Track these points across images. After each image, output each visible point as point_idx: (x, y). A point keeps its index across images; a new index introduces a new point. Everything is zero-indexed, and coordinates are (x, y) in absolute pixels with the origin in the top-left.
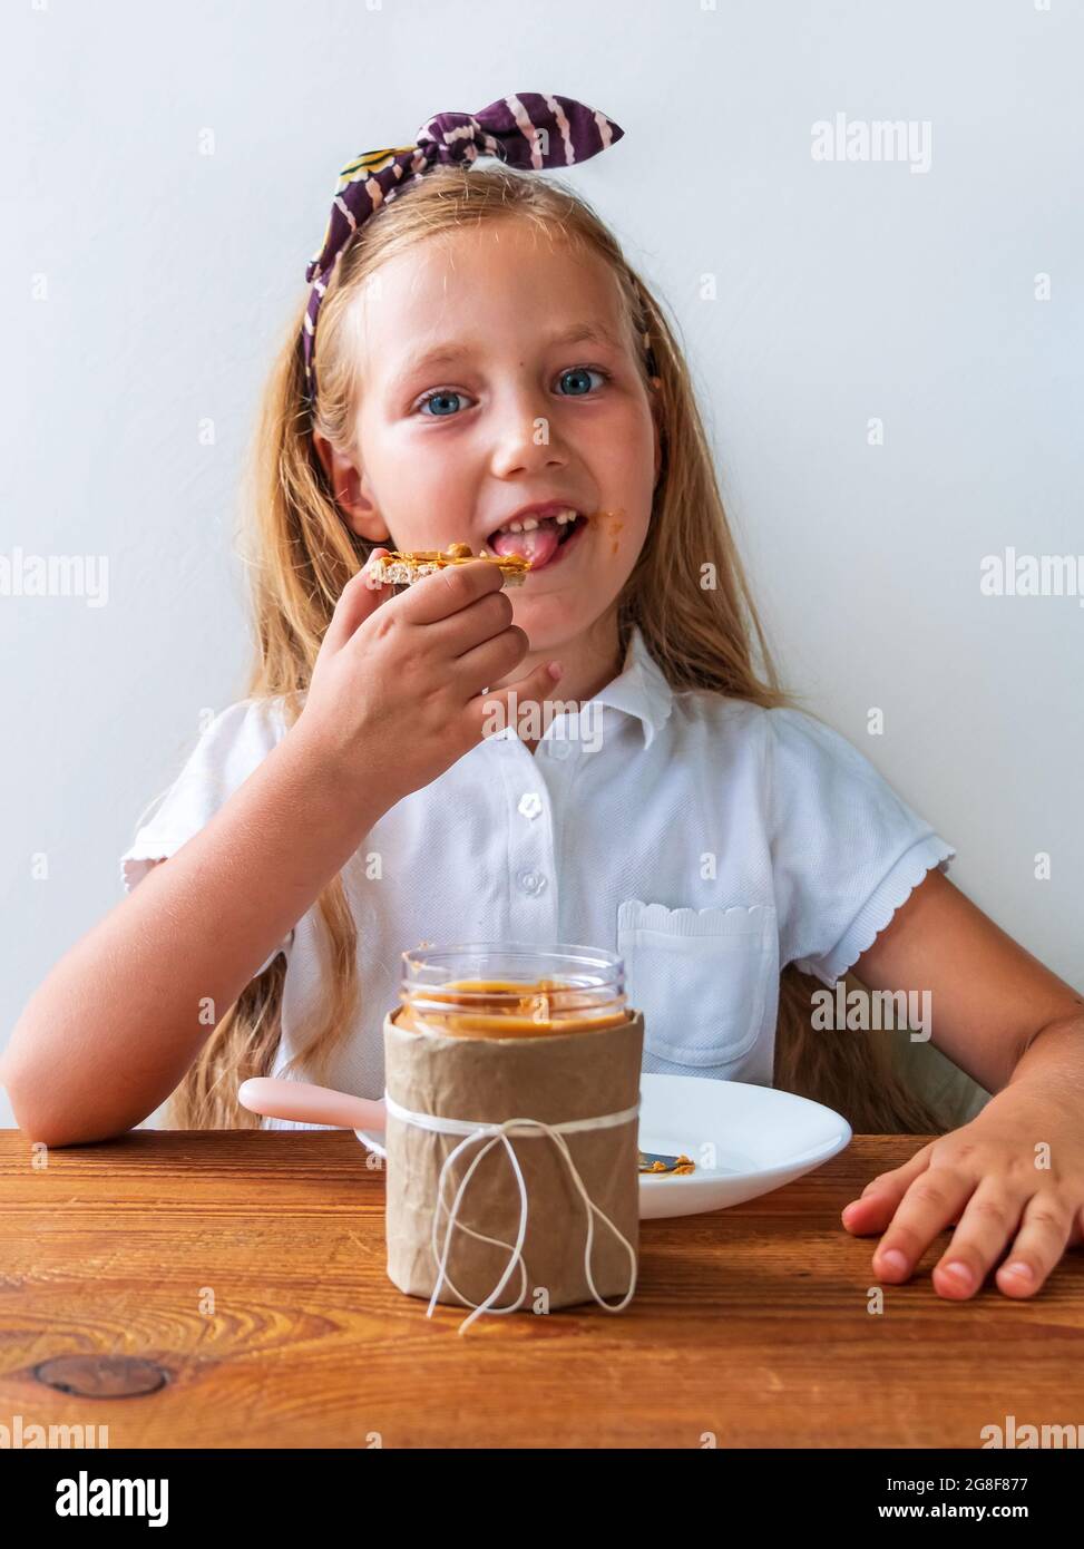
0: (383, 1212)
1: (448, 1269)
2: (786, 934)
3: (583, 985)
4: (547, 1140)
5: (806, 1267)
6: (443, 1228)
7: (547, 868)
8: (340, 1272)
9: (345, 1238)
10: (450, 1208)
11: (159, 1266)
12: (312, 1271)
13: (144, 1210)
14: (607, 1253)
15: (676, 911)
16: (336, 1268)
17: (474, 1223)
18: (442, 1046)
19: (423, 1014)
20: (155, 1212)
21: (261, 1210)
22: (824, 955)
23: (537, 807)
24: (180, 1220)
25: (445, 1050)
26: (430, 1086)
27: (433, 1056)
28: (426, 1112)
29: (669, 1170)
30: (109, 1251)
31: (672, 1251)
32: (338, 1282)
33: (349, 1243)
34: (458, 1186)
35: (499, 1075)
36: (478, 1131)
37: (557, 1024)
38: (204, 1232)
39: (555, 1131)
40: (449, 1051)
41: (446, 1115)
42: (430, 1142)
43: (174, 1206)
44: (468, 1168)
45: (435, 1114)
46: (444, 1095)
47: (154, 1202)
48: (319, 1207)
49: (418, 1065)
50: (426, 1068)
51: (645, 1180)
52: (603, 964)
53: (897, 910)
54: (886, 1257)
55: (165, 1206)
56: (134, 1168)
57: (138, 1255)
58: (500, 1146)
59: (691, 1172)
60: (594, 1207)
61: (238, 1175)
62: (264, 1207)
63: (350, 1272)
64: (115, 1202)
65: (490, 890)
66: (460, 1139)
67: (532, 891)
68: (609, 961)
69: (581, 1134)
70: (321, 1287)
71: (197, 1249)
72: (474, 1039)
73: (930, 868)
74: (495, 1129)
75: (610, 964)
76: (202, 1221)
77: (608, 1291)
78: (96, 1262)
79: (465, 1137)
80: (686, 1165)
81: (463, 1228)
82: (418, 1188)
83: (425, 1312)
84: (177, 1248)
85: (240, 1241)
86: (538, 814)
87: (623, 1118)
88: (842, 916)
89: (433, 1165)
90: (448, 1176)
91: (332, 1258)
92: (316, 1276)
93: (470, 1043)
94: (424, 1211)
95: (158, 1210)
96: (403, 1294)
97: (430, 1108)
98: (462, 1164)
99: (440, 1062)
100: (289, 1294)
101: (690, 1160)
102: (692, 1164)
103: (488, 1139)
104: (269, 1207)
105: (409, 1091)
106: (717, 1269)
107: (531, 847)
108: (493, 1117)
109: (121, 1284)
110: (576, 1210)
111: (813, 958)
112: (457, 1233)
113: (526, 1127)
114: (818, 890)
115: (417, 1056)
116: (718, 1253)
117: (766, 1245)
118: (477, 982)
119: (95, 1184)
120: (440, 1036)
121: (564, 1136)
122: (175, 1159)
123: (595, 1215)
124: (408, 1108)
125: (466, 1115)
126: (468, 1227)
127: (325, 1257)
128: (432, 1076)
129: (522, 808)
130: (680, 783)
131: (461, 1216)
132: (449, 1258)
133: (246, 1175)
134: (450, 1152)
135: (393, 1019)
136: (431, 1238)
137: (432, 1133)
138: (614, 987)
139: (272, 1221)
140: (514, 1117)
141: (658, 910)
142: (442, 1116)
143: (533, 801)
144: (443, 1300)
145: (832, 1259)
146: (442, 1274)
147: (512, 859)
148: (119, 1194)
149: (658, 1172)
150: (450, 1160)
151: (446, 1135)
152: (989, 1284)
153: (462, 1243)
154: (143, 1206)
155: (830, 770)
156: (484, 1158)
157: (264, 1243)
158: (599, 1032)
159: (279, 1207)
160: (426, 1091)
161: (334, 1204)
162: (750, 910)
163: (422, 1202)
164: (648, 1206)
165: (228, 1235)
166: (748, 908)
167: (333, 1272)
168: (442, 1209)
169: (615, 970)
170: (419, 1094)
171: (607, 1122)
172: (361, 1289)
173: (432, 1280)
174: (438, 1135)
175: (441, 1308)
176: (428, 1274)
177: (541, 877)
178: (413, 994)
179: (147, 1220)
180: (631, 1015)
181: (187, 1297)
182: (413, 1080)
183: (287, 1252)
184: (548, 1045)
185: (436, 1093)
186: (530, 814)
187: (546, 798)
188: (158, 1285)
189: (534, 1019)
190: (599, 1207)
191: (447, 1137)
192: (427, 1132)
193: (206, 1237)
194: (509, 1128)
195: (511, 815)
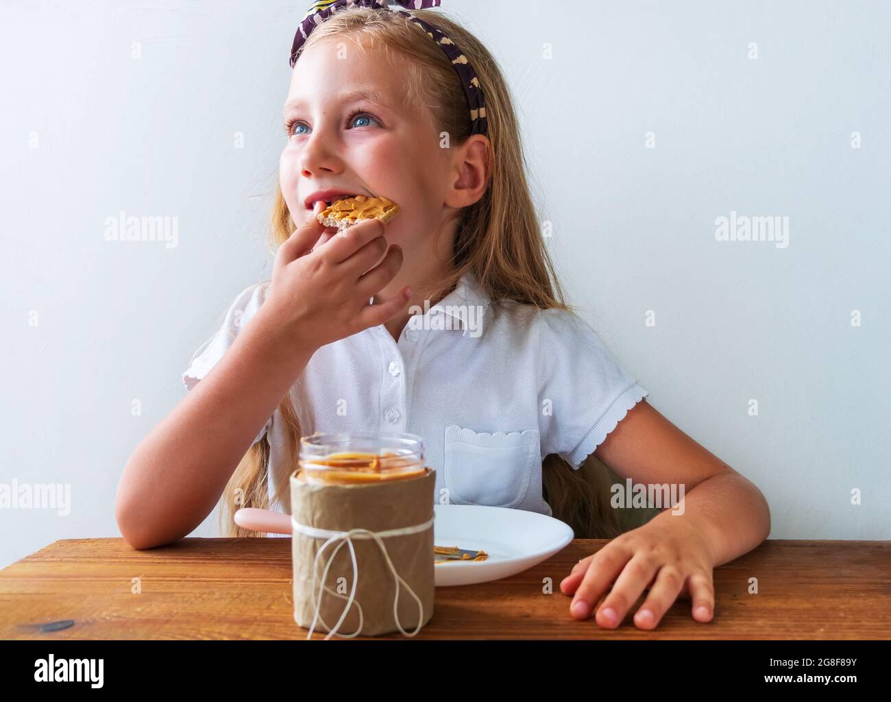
0: (292, 582)
1: (321, 612)
3: (398, 454)
4: (373, 541)
5: (529, 612)
6: (317, 590)
7: (401, 407)
8: (269, 615)
9: (280, 596)
10: (321, 579)
11: (172, 612)
12: (255, 614)
13: (178, 581)
14: (407, 606)
15: (479, 434)
16: (268, 613)
18: (316, 489)
19: (310, 471)
20: (184, 582)
21: (242, 581)
22: (569, 453)
23: (397, 370)
24: (195, 587)
26: (311, 512)
27: (312, 494)
28: (308, 525)
29: (472, 559)
30: (149, 604)
31: (458, 603)
32: (267, 620)
33: (282, 599)
34: (325, 566)
35: (346, 506)
36: (335, 536)
37: (384, 475)
38: (205, 593)
39: (377, 536)
40: (319, 491)
41: (319, 527)
42: (311, 543)
43: (195, 579)
44: (330, 557)
45: (313, 525)
46: (318, 516)
47: (185, 577)
49: (305, 499)
50: (308, 501)
51: (440, 565)
52: (412, 442)
53: (618, 422)
54: (576, 606)
55: (191, 579)
56: (182, 559)
57: (163, 606)
58: (346, 546)
59: (484, 559)
60: (401, 580)
61: (237, 562)
62: (244, 579)
64: (164, 577)
66: (325, 540)
67: (392, 420)
68: (416, 440)
69: (393, 538)
70: (256, 623)
71: (197, 602)
72: (334, 485)
74: (344, 535)
75: (416, 443)
76: (207, 587)
78: (139, 609)
79: (328, 539)
80: (483, 556)
81: (328, 590)
82: (306, 568)
83: (306, 636)
84: (186, 602)
85: (222, 598)
86: (398, 375)
87: (421, 528)
89: (312, 559)
90: (319, 563)
91: (269, 607)
92: (255, 617)
93: (331, 487)
94: (309, 581)
95: (186, 581)
96: (297, 627)
97: (311, 523)
98: (327, 554)
99: (315, 497)
100: (236, 627)
101: (485, 553)
102: (486, 555)
103: (340, 540)
104: (247, 580)
105: (300, 515)
106: (479, 613)
107: (393, 393)
108: (343, 528)
109: (147, 621)
110: (390, 580)
112: (325, 593)
113: (361, 533)
115: (304, 494)
116: (483, 604)
117: (511, 600)
118: (343, 454)
119: (157, 567)
120: (317, 483)
121: (384, 539)
122: (208, 553)
123: (401, 585)
124: (301, 523)
125: (329, 527)
126: (331, 589)
127: (264, 607)
128: (311, 506)
129: (390, 370)
131: (327, 584)
132: (321, 607)
133: (242, 562)
134: (321, 546)
135: (296, 476)
136: (311, 596)
137: (312, 537)
138: (419, 455)
139: (246, 587)
140: (356, 527)
141: (469, 432)
142: (316, 528)
143: (396, 366)
144: (319, 630)
145: (546, 608)
146: (317, 615)
147: (382, 401)
148: (168, 573)
149: (465, 559)
150: (320, 552)
152: (628, 621)
153: (328, 598)
154: (178, 579)
156: (339, 551)
157: (235, 599)
159: (252, 579)
160: (309, 513)
161: (283, 578)
163: (307, 576)
164: (440, 580)
165: (217, 595)
166: (521, 433)
167: (266, 615)
168: (316, 579)
169: (419, 446)
170: (305, 515)
171: (409, 531)
172: (277, 624)
173: (312, 618)
174: (315, 539)
175: (315, 635)
177: (398, 412)
178: (307, 461)
179: (178, 586)
180: (427, 470)
181: (180, 628)
182: (303, 508)
183: (246, 603)
184: (373, 488)
185: (313, 515)
186: (394, 375)
187: (402, 365)
188: (167, 622)
189: (369, 474)
190: (404, 579)
191: (320, 539)
192: (309, 537)
193: (205, 596)
194: (353, 534)
195: (384, 372)
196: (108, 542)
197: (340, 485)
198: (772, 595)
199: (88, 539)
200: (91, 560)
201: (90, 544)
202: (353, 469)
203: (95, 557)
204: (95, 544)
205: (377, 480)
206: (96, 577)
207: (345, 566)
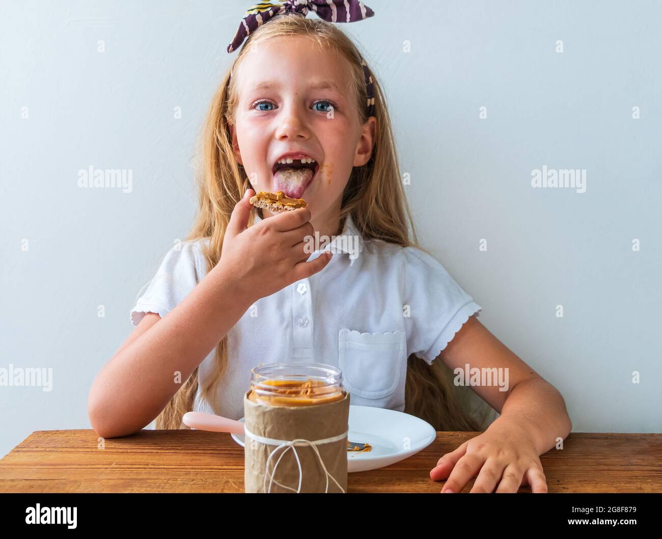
2: (410, 342)
4: (310, 447)
6: (268, 482)
7: (309, 315)
10: (271, 474)
13: (144, 468)
15: (363, 334)
17: (280, 481)
18: (268, 410)
19: (260, 395)
20: (149, 470)
21: (192, 469)
22: (426, 352)
23: (305, 289)
24: (159, 473)
25: (269, 411)
26: (263, 425)
27: (264, 413)
28: (261, 435)
29: (361, 450)
33: (229, 484)
34: (274, 466)
35: (291, 422)
36: (282, 444)
38: (169, 479)
39: (313, 444)
40: (271, 411)
41: (269, 437)
42: (263, 448)
43: (156, 467)
44: (278, 459)
45: (265, 437)
46: (268, 429)
47: (148, 465)
48: (216, 467)
49: (258, 416)
50: (261, 418)
52: (334, 372)
53: (456, 333)
55: (152, 466)
56: (139, 448)
58: (291, 450)
59: (370, 450)
61: (182, 451)
62: (194, 467)
64: (132, 465)
65: (285, 325)
66: (275, 447)
67: (302, 325)
68: (336, 372)
69: (324, 445)
72: (281, 407)
73: (470, 316)
74: (289, 443)
76: (168, 473)
79: (277, 446)
80: (368, 447)
81: (276, 482)
82: (258, 466)
85: (184, 484)
86: (305, 292)
87: (341, 437)
88: (433, 335)
90: (270, 461)
93: (279, 408)
94: (260, 475)
95: (150, 468)
97: (263, 434)
98: (276, 457)
99: (267, 416)
101: (370, 445)
102: (370, 447)
103: (286, 447)
104: (196, 467)
105: (254, 427)
107: (302, 306)
108: (288, 438)
110: (321, 475)
111: (421, 352)
112: (274, 484)
113: (302, 442)
114: (423, 324)
115: (258, 413)
117: (399, 485)
119: (122, 456)
120: (268, 405)
121: (317, 446)
122: (156, 444)
123: (329, 477)
124: (254, 434)
125: (277, 437)
126: (279, 482)
128: (264, 421)
129: (298, 290)
130: (366, 278)
131: (275, 477)
133: (186, 451)
134: (271, 452)
135: (248, 396)
136: (263, 486)
137: (263, 444)
138: (338, 384)
139: (197, 474)
140: (297, 438)
141: (355, 333)
142: (268, 437)
143: (303, 287)
147: (294, 312)
148: (133, 461)
149: (356, 451)
150: (271, 455)
151: (269, 446)
153: (276, 488)
154: (144, 466)
155: (429, 274)
156: (284, 454)
157: (194, 484)
158: (332, 403)
159: (200, 467)
160: (261, 427)
162: (394, 334)
163: (259, 471)
165: (179, 482)
166: (393, 333)
168: (267, 475)
170: (258, 428)
171: (334, 439)
174: (266, 445)
177: (306, 319)
178: (255, 387)
179: (145, 473)
180: (344, 394)
182: (256, 423)
184: (310, 409)
185: (265, 428)
186: (302, 292)
187: (309, 286)
189: (303, 398)
190: (331, 474)
191: (270, 446)
192: (260, 444)
193: (170, 482)
194: (295, 443)
195: (294, 293)
196: (75, 434)
197: (287, 407)
199: (58, 431)
200: (69, 450)
201: (61, 435)
202: (293, 395)
203: (70, 447)
204: (65, 435)
205: (310, 404)
206: (80, 465)
207: (289, 465)
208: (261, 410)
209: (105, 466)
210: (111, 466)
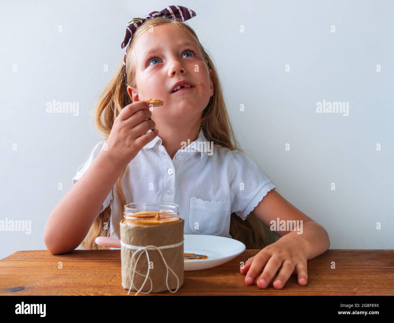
0: (121, 269)
1: (134, 282)
3: (168, 212)
4: (157, 251)
5: (226, 282)
6: (132, 273)
7: (173, 188)
8: (111, 283)
9: (116, 275)
10: (134, 268)
11: (68, 282)
12: (105, 283)
13: (70, 269)
14: (172, 280)
15: (205, 201)
16: (110, 283)
17: (140, 272)
18: (131, 228)
19: (128, 220)
20: (73, 270)
21: (99, 269)
23: (172, 172)
27: (129, 230)
28: (128, 244)
29: (200, 258)
30: (57, 279)
31: (194, 278)
32: (110, 286)
33: (116, 276)
34: (136, 262)
35: (145, 235)
36: (140, 248)
37: (161, 222)
38: (82, 274)
39: (159, 248)
40: (133, 229)
41: (133, 244)
42: (129, 252)
43: (78, 268)
44: (137, 258)
45: (130, 244)
46: (132, 240)
47: (74, 267)
49: (126, 232)
50: (128, 233)
51: (186, 261)
52: (174, 207)
54: (248, 279)
56: (72, 259)
57: (64, 280)
58: (145, 253)
59: (206, 259)
60: (169, 268)
61: (97, 260)
62: (100, 268)
63: (114, 284)
65: (159, 192)
66: (135, 250)
67: (169, 193)
68: (176, 206)
69: (165, 249)
70: (105, 287)
71: (79, 278)
72: (139, 226)
73: (268, 191)
74: (144, 248)
75: (175, 207)
77: (173, 288)
78: (53, 282)
79: (137, 250)
80: (205, 257)
81: (137, 272)
82: (127, 263)
83: (127, 293)
84: (74, 278)
85: (90, 276)
86: (172, 174)
87: (178, 245)
89: (130, 258)
90: (133, 260)
91: (111, 280)
92: (105, 285)
93: (137, 227)
94: (128, 268)
95: (74, 269)
96: (123, 289)
97: (129, 242)
98: (136, 256)
99: (131, 232)
100: (96, 289)
101: (207, 256)
102: (207, 257)
103: (142, 250)
105: (124, 239)
107: (170, 182)
108: (143, 245)
109: (57, 287)
110: (164, 268)
112: (136, 274)
113: (151, 247)
115: (126, 230)
116: (206, 278)
117: (218, 276)
118: (143, 212)
120: (131, 225)
121: (161, 250)
122: (83, 257)
123: (169, 270)
124: (125, 243)
125: (137, 244)
127: (109, 280)
128: (129, 235)
129: (168, 172)
131: (137, 269)
132: (134, 280)
133: (99, 260)
134: (134, 253)
135: (122, 222)
136: (129, 275)
138: (177, 213)
139: (100, 272)
140: (148, 245)
141: (200, 200)
143: (171, 171)
144: (132, 290)
145: (234, 280)
146: (132, 284)
147: (164, 185)
149: (198, 259)
150: (133, 255)
151: (133, 250)
153: (137, 276)
154: (71, 268)
156: (141, 256)
157: (96, 277)
159: (103, 268)
160: (128, 239)
161: (117, 267)
163: (128, 266)
164: (186, 268)
165: (88, 275)
166: (223, 202)
167: (109, 284)
168: (132, 268)
169: (177, 208)
170: (126, 240)
171: (173, 246)
172: (114, 288)
174: (131, 250)
175: (131, 292)
176: (129, 284)
177: (171, 190)
178: (127, 215)
180: (180, 219)
181: (71, 290)
182: (125, 236)
183: (100, 279)
184: (157, 227)
185: (130, 239)
186: (170, 174)
187: (174, 170)
188: (66, 287)
189: (155, 221)
192: (128, 249)
193: (82, 276)
194: (148, 248)
195: (165, 173)
196: (39, 252)
197: (142, 226)
198: (333, 274)
199: (31, 251)
200: (32, 260)
201: (31, 253)
202: (147, 219)
203: (33, 259)
204: (34, 253)
205: (158, 224)
206: (34, 267)
207: (144, 262)
208: (127, 228)
209: (49, 268)
210: (52, 268)
